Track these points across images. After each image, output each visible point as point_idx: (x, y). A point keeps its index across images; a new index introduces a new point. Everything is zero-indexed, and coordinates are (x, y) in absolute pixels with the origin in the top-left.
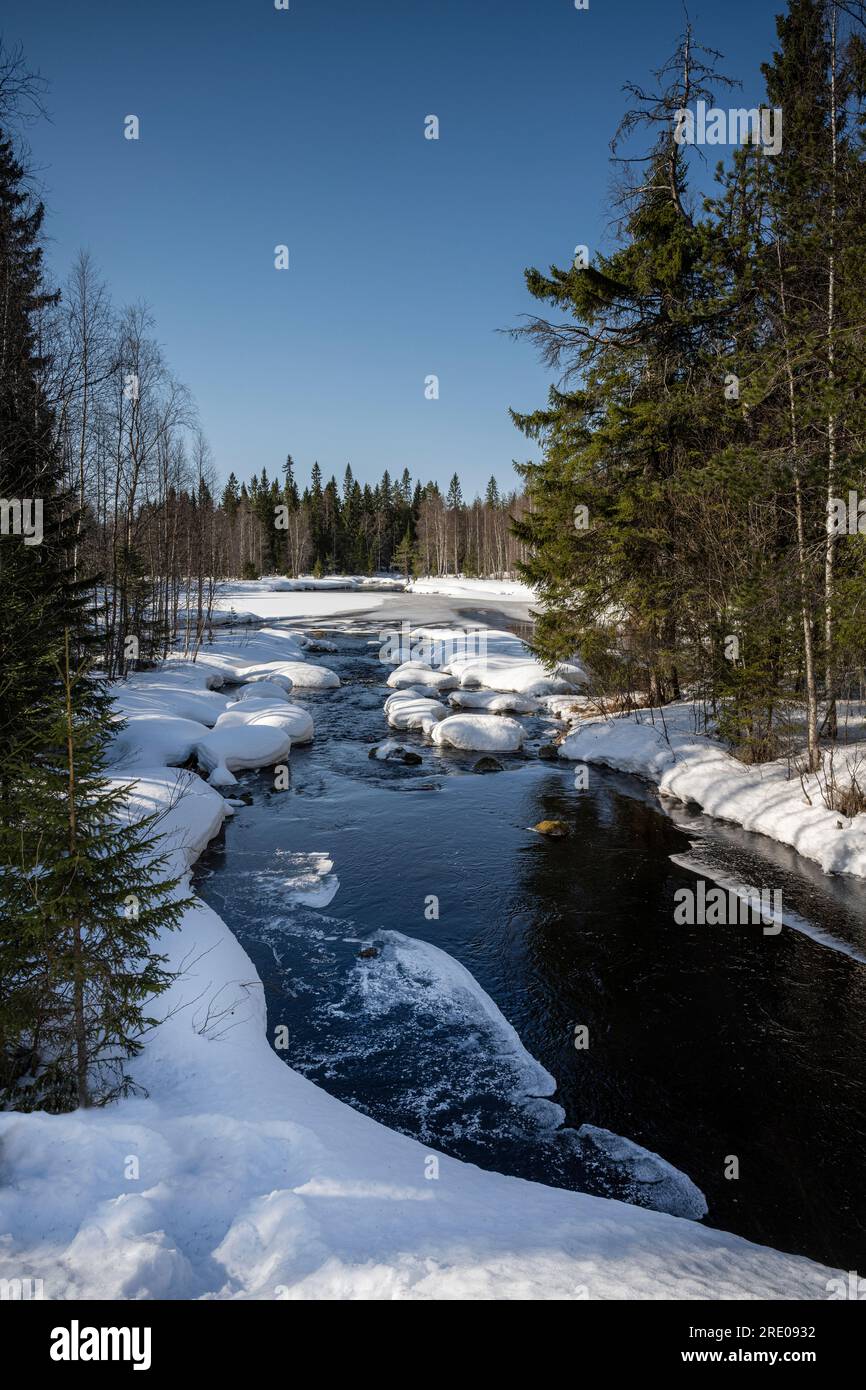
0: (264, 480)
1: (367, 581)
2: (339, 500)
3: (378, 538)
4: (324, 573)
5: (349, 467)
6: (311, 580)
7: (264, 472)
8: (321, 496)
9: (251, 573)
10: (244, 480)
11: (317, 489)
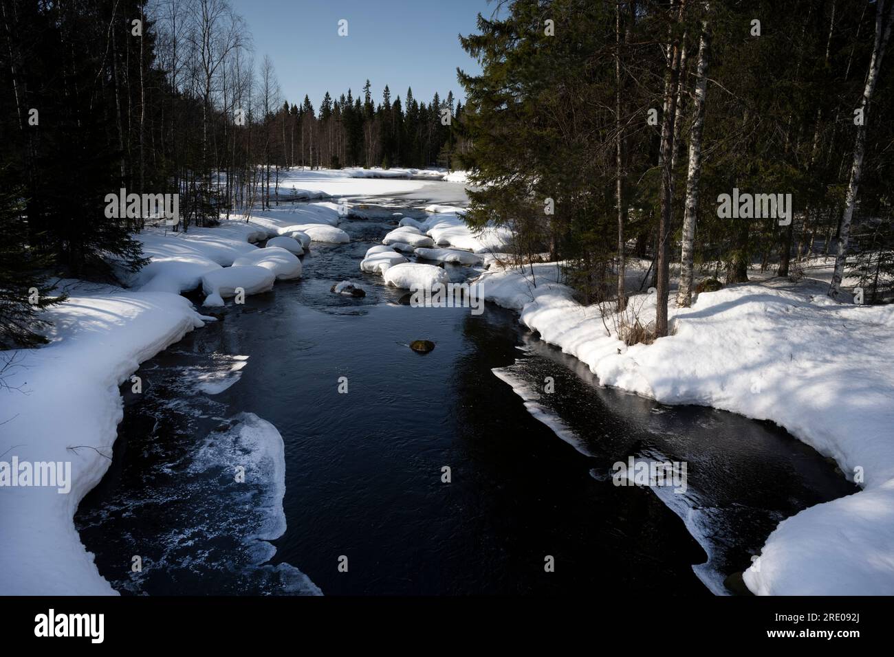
0: (350, 97)
1: (420, 172)
2: (403, 113)
3: (429, 142)
4: (389, 166)
5: (410, 90)
6: (380, 170)
7: (350, 92)
8: (390, 111)
9: (336, 165)
10: (335, 97)
11: (387, 105)
